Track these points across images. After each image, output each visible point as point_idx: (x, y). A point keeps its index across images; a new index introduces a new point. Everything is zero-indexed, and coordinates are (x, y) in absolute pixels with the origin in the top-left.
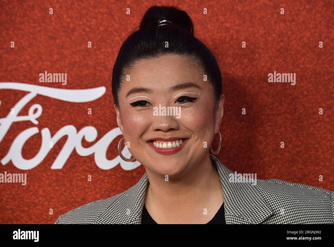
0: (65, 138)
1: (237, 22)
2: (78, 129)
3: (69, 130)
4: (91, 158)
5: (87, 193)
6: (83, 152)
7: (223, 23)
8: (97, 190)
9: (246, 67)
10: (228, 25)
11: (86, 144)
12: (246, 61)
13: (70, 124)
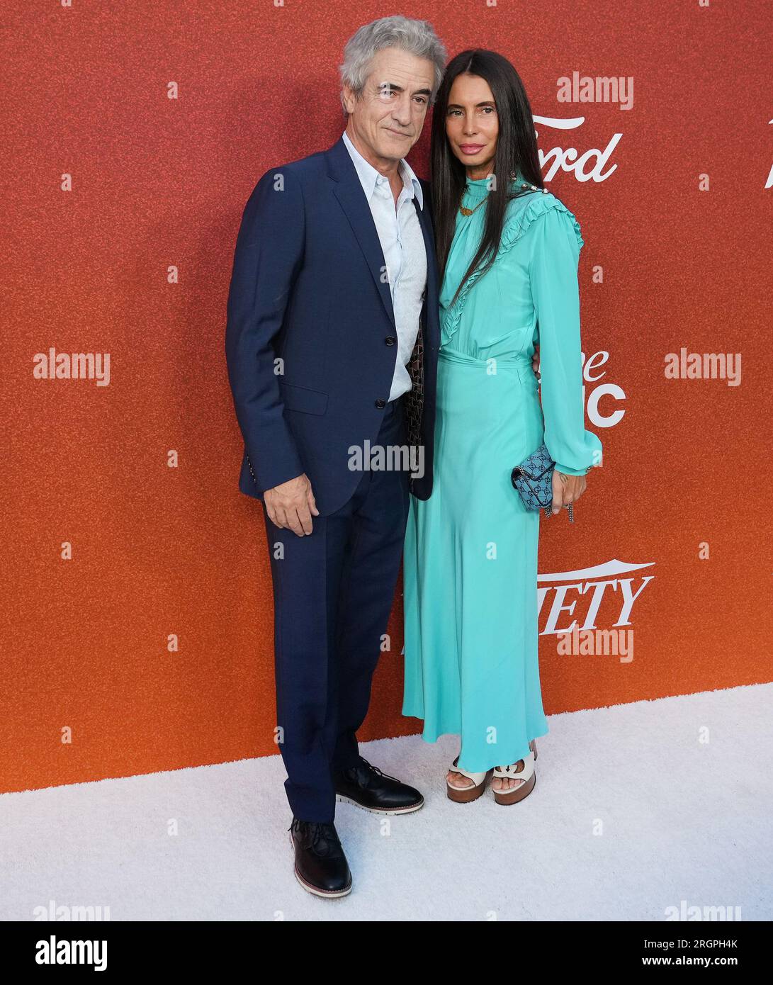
0: (554, 157)
1: (678, 69)
2: (564, 151)
3: (557, 151)
4: (573, 172)
5: (568, 199)
6: (567, 168)
7: (668, 69)
8: (576, 198)
9: (682, 103)
10: (672, 71)
11: (569, 162)
12: (682, 99)
13: (558, 146)
